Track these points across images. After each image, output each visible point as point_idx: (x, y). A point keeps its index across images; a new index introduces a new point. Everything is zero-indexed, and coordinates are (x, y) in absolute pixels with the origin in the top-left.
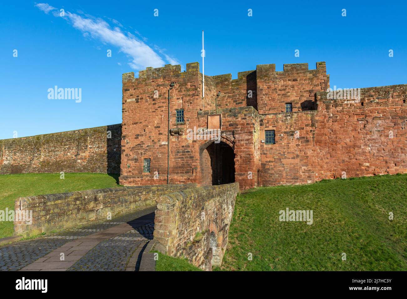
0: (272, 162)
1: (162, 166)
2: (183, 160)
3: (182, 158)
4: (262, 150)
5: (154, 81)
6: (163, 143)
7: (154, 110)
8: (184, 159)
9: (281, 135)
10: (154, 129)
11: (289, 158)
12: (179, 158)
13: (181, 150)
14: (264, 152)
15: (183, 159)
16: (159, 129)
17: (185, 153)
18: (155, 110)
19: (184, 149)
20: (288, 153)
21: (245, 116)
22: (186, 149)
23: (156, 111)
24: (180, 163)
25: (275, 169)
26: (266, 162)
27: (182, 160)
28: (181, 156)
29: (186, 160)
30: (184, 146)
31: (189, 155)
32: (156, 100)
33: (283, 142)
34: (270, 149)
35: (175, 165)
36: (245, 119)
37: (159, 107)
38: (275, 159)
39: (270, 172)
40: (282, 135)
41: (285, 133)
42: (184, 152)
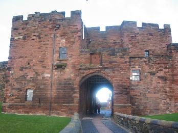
0: (139, 96)
2: (65, 91)
5: (40, 23)
6: (46, 75)
7: (39, 47)
10: (38, 63)
11: (152, 93)
12: (61, 89)
13: (63, 82)
16: (43, 63)
22: (68, 82)
24: (62, 94)
29: (68, 92)
30: (66, 79)
31: (70, 87)
32: (42, 38)
33: (147, 80)
34: (136, 85)
35: (56, 96)
36: (123, 58)
37: (44, 44)
38: (140, 93)
39: (136, 104)
40: (146, 74)
42: (66, 84)
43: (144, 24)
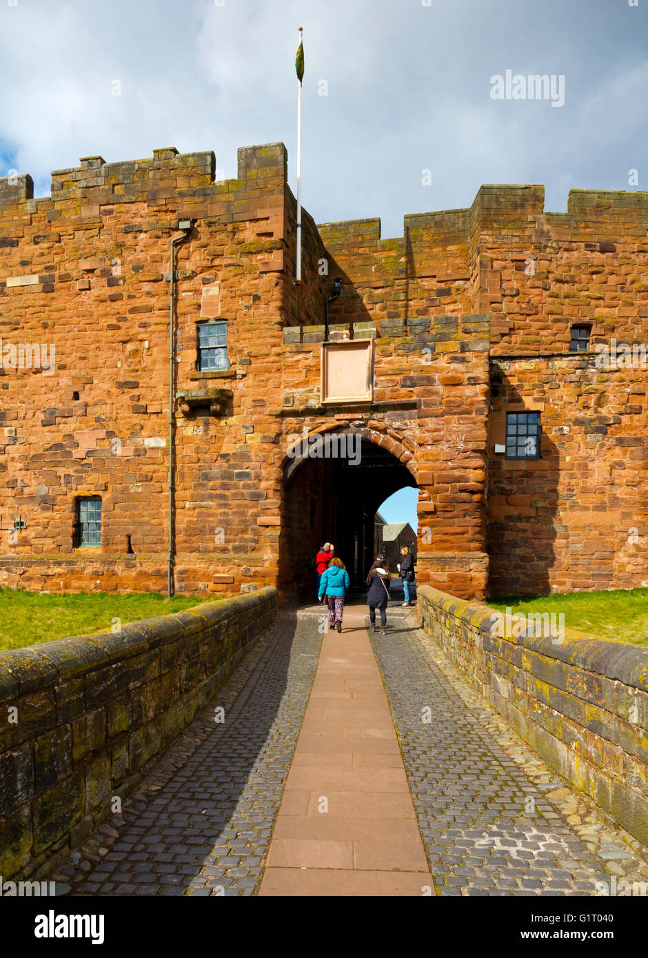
0: (528, 519)
1: (147, 523)
2: (225, 505)
3: (223, 497)
4: (495, 479)
5: (111, 212)
6: (150, 442)
7: (115, 322)
8: (230, 502)
9: (562, 429)
10: (114, 390)
11: (586, 509)
12: (211, 497)
13: (218, 468)
14: (502, 485)
15: (223, 502)
16: (135, 392)
17: (231, 478)
18: (119, 320)
19: (230, 467)
20: (585, 491)
21: (463, 351)
22: (235, 467)
23: (121, 324)
24: (213, 515)
25: (536, 542)
26: (509, 518)
27: (221, 506)
28: (218, 492)
29: (238, 506)
30: (228, 455)
31: (246, 486)
32: (121, 282)
33: (569, 455)
34: (522, 476)
35: (193, 523)
36: (463, 360)
37: (133, 310)
38: (537, 508)
39: (518, 551)
40: (566, 428)
41: (578, 422)
42: (227, 476)
43: (577, 198)
